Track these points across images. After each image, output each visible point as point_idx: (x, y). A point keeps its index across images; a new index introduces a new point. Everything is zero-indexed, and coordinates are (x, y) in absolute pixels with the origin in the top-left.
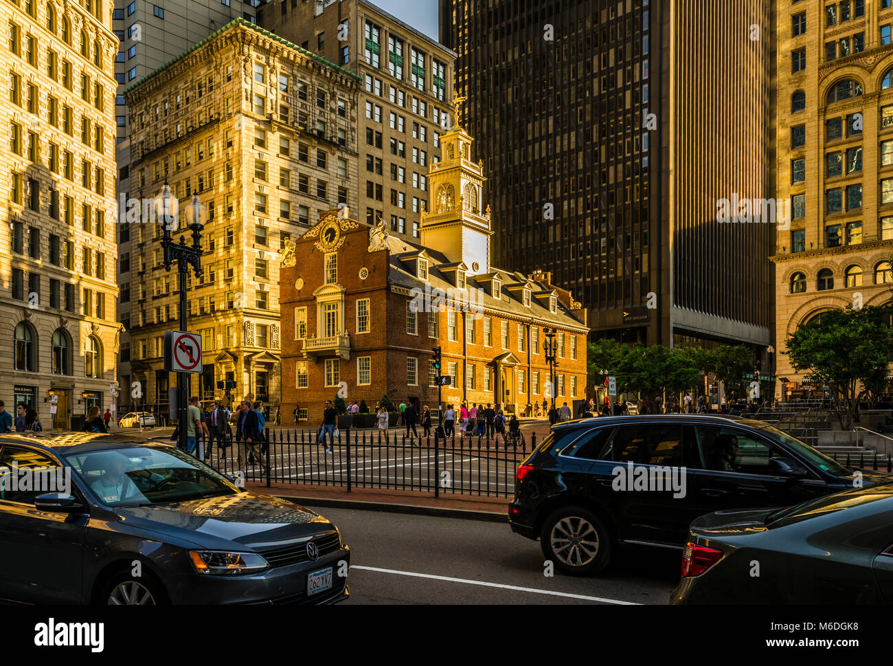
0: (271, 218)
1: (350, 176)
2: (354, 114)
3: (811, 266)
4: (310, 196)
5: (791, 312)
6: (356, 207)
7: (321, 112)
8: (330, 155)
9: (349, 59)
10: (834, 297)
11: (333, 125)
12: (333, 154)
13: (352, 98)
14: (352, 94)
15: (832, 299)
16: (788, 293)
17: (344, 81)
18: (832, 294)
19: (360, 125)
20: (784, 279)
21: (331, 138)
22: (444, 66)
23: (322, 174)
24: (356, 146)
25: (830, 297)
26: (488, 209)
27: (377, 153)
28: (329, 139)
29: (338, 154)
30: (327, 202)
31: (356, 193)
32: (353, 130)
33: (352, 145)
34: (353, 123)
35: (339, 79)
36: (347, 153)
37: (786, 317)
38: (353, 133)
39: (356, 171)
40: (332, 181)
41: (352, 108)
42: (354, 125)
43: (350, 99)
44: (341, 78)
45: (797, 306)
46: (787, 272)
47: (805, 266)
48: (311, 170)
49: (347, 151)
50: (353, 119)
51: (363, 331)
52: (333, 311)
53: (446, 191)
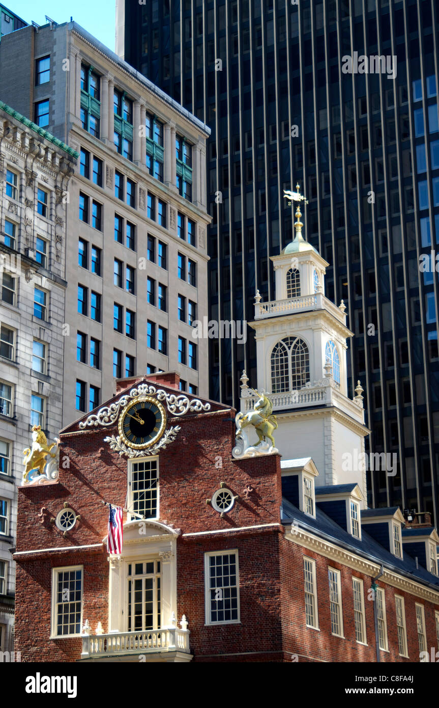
1: (52, 321)
2: (61, 214)
6: (60, 378)
8: (22, 281)
9: (51, 121)
11: (29, 230)
12: (28, 279)
13: (59, 185)
14: (59, 178)
17: (50, 156)
19: (70, 233)
24: (62, 268)
26: (360, 389)
27: (94, 283)
29: (36, 279)
31: (61, 352)
32: (59, 239)
33: (56, 265)
34: (58, 228)
35: (43, 152)
36: (49, 279)
38: (59, 246)
39: (61, 313)
41: (59, 201)
42: (61, 232)
43: (56, 187)
44: (47, 149)
49: (47, 274)
50: (59, 222)
51: (221, 619)
52: (150, 576)
53: (290, 352)
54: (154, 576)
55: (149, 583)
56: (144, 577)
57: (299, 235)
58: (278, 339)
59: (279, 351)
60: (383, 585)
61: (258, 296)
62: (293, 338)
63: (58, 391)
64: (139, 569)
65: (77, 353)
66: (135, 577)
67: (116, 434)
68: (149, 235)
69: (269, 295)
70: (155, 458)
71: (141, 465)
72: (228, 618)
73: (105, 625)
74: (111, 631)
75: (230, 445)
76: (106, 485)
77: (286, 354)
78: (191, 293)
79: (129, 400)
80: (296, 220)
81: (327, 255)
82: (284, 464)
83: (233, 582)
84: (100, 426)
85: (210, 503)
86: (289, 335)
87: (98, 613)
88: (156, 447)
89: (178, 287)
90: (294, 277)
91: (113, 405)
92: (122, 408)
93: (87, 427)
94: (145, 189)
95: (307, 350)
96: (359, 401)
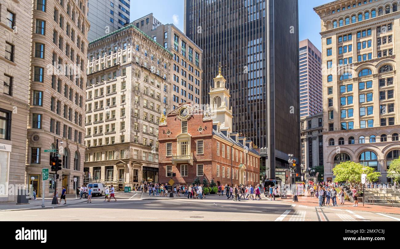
0: (141, 106)
1: (168, 92)
2: (170, 69)
3: (336, 136)
4: (154, 98)
5: (329, 152)
6: (170, 105)
7: (159, 66)
8: (161, 83)
9: (168, 47)
10: (345, 148)
11: (163, 72)
12: (163, 83)
13: (169, 62)
14: (169, 60)
15: (344, 148)
16: (328, 145)
18: (344, 147)
19: (172, 73)
20: (326, 140)
21: (162, 76)
22: (199, 54)
23: (159, 90)
25: (343, 147)
26: (231, 108)
27: (177, 84)
28: (161, 77)
29: (164, 83)
30: (160, 101)
31: (170, 99)
32: (169, 74)
33: (169, 80)
34: (169, 72)
36: (167, 83)
37: (327, 154)
38: (169, 76)
39: (170, 90)
40: (162, 93)
41: (169, 66)
45: (331, 150)
46: (327, 138)
47: (334, 136)
48: (155, 88)
49: (167, 82)
50: (169, 70)
51: (200, 153)
52: (185, 144)
53: (217, 100)
54: (186, 145)
55: (185, 146)
56: (184, 145)
57: (220, 74)
58: (215, 97)
59: (215, 99)
60: (233, 148)
61: (211, 87)
62: (218, 97)
63: (169, 107)
64: (183, 143)
65: (173, 99)
66: (182, 145)
67: (179, 115)
68: (189, 74)
69: (213, 87)
70: (187, 120)
71: (184, 122)
72: (201, 153)
73: (176, 154)
74: (177, 155)
75: (202, 118)
76: (176, 126)
77: (216, 100)
78: (198, 88)
79: (181, 108)
80: (219, 70)
81: (225, 78)
82: (213, 122)
83: (202, 146)
84: (175, 113)
85: (198, 130)
86: (217, 96)
87: (175, 151)
88: (187, 118)
89: (195, 86)
90: (218, 83)
91: (178, 109)
92: (180, 110)
93: (173, 114)
94: (188, 63)
95: (221, 99)
96: (231, 111)
